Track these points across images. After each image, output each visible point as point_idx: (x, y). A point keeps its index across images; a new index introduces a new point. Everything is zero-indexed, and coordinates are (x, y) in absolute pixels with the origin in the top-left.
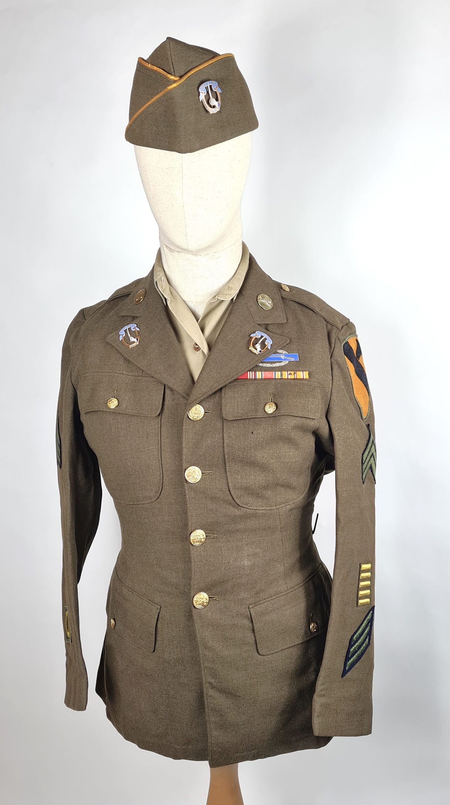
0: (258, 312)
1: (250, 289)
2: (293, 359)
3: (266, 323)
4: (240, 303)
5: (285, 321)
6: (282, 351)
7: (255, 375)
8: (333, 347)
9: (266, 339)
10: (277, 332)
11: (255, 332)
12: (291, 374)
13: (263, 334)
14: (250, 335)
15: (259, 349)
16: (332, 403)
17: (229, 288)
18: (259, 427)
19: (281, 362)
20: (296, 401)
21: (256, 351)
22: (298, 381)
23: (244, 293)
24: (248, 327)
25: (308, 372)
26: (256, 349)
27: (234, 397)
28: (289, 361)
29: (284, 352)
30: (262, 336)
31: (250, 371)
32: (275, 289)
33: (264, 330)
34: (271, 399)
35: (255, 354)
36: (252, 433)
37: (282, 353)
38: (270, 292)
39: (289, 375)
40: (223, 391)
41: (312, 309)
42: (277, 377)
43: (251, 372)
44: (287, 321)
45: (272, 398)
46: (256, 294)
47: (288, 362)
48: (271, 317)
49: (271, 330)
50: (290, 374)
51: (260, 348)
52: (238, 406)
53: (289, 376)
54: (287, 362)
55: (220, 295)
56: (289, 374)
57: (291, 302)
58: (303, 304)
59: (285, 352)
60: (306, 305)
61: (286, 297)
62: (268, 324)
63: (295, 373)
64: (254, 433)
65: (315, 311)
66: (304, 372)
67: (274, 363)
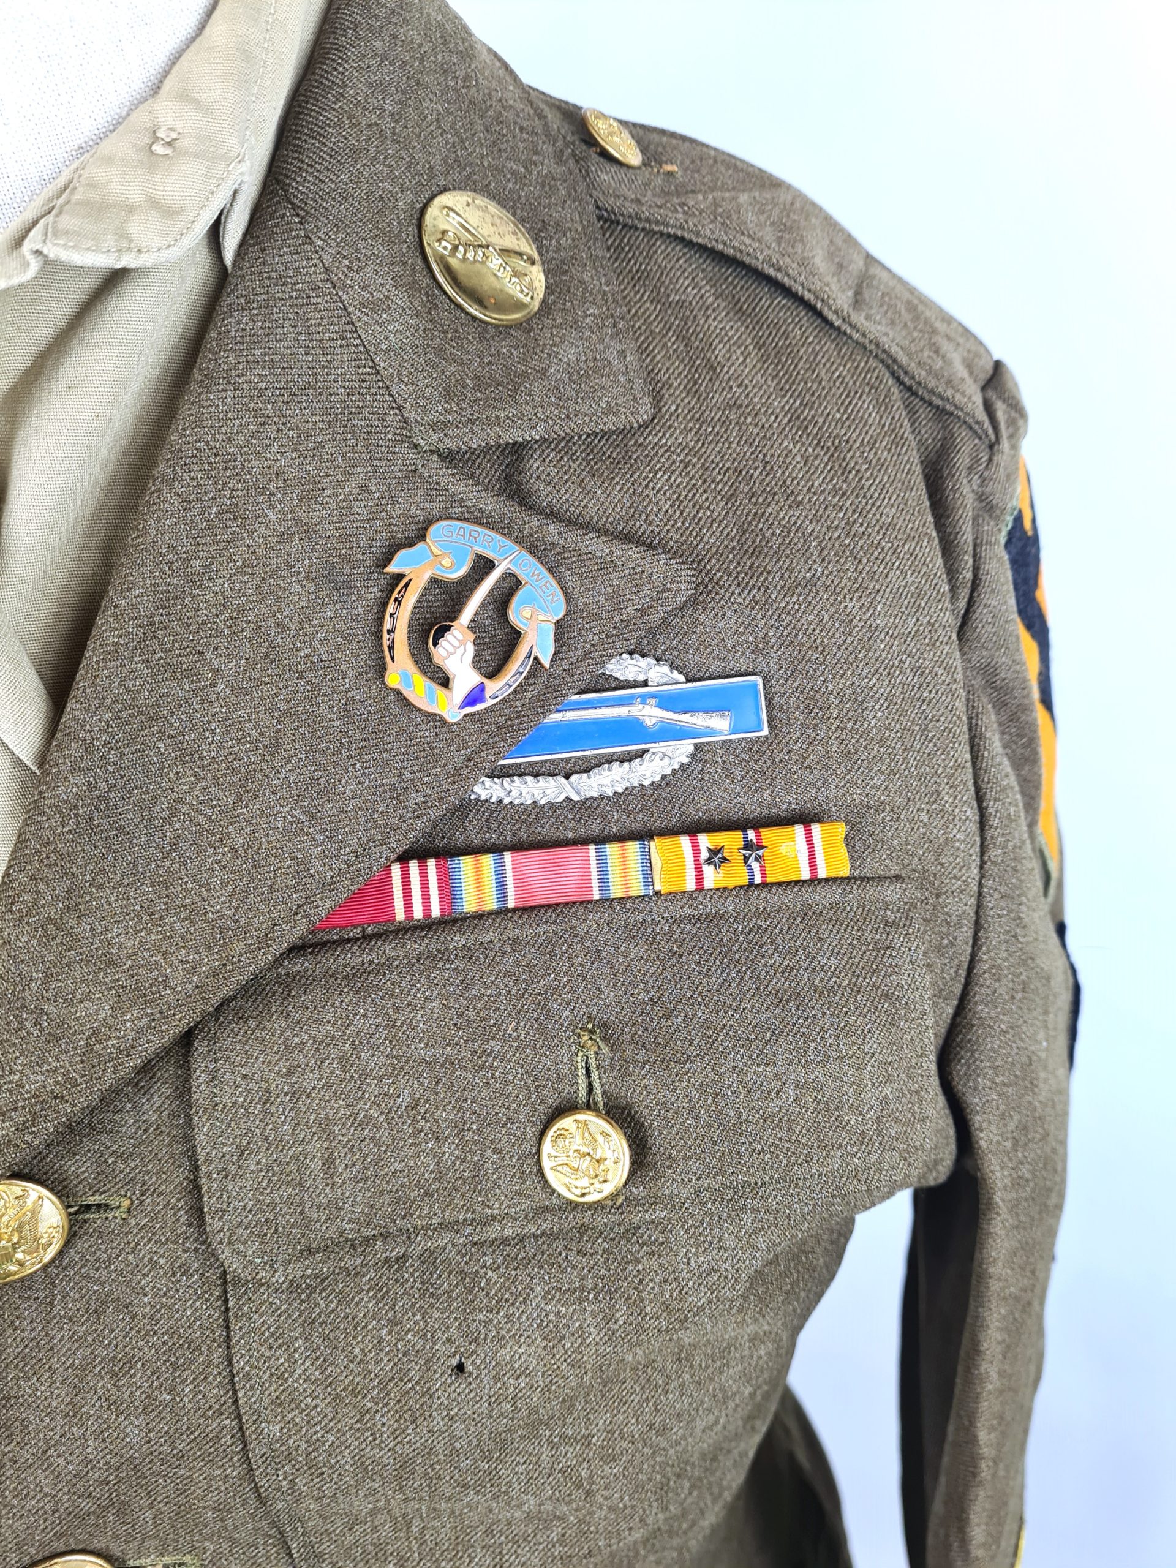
0: (439, 351)
1: (354, 151)
2: (720, 725)
3: (508, 438)
4: (282, 280)
5: (646, 410)
6: (644, 663)
7: (449, 889)
8: (969, 575)
9: (511, 586)
10: (593, 511)
11: (429, 522)
12: (724, 860)
13: (490, 543)
14: (387, 559)
15: (465, 678)
16: (981, 992)
17: (158, 148)
18: (509, 1318)
19: (641, 754)
20: (777, 1077)
21: (440, 692)
22: (776, 898)
23: (303, 186)
24: (363, 488)
25: (841, 829)
26: (445, 682)
27: (297, 1094)
28: (696, 746)
29: (657, 673)
30: (479, 557)
31: (403, 859)
32: (548, 148)
33: (491, 504)
34: (581, 1072)
35: (438, 721)
36: (460, 1368)
37: (645, 684)
38: (514, 173)
39: (709, 861)
40: (200, 1047)
41: (807, 296)
42: (616, 892)
43: (414, 865)
44: (657, 401)
45: (593, 1062)
46: (409, 197)
47: (691, 748)
48: (536, 389)
49: (544, 493)
50: (716, 856)
51: (478, 663)
52: (329, 1163)
53: (708, 871)
54: (681, 752)
55: (67, 221)
56: (704, 855)
57: (660, 246)
58: (747, 260)
59: (666, 669)
60: (772, 272)
61: (631, 208)
62: (517, 451)
63: (748, 846)
64: (469, 1368)
65: (831, 316)
66: (815, 828)
67: (587, 767)
